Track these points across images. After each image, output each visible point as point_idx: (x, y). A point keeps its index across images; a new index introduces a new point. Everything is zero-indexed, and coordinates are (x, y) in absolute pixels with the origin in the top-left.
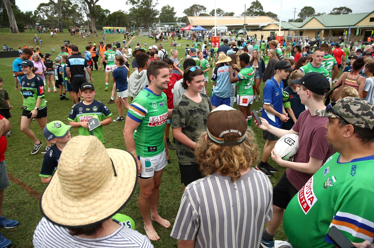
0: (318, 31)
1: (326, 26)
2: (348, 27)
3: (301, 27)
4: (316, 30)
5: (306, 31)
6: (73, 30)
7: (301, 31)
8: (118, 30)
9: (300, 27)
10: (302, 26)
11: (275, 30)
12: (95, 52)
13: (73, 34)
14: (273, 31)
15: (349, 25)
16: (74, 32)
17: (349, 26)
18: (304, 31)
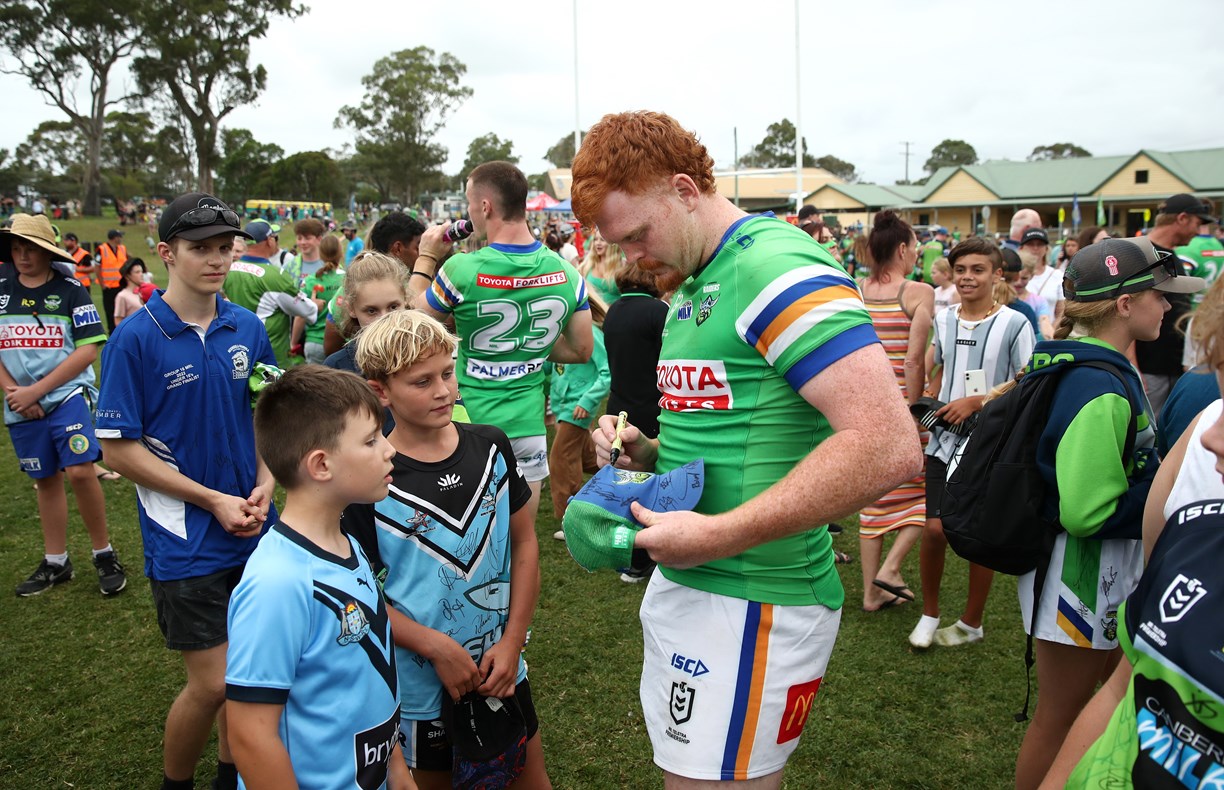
0: (973, 213)
1: (1003, 195)
2: (1070, 200)
3: (923, 201)
4: (970, 208)
5: (939, 214)
6: (130, 208)
7: (922, 212)
8: (294, 209)
9: (919, 199)
10: (925, 195)
11: (835, 211)
12: (87, 269)
13: (129, 221)
14: (830, 214)
15: (1071, 192)
16: (133, 215)
17: (1074, 196)
18: (933, 213)
